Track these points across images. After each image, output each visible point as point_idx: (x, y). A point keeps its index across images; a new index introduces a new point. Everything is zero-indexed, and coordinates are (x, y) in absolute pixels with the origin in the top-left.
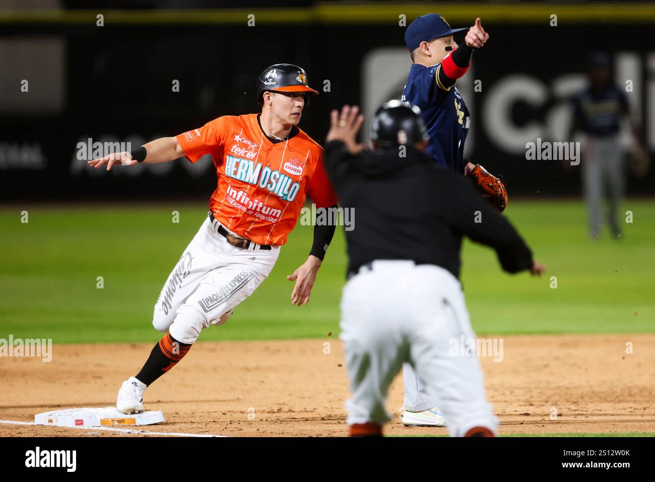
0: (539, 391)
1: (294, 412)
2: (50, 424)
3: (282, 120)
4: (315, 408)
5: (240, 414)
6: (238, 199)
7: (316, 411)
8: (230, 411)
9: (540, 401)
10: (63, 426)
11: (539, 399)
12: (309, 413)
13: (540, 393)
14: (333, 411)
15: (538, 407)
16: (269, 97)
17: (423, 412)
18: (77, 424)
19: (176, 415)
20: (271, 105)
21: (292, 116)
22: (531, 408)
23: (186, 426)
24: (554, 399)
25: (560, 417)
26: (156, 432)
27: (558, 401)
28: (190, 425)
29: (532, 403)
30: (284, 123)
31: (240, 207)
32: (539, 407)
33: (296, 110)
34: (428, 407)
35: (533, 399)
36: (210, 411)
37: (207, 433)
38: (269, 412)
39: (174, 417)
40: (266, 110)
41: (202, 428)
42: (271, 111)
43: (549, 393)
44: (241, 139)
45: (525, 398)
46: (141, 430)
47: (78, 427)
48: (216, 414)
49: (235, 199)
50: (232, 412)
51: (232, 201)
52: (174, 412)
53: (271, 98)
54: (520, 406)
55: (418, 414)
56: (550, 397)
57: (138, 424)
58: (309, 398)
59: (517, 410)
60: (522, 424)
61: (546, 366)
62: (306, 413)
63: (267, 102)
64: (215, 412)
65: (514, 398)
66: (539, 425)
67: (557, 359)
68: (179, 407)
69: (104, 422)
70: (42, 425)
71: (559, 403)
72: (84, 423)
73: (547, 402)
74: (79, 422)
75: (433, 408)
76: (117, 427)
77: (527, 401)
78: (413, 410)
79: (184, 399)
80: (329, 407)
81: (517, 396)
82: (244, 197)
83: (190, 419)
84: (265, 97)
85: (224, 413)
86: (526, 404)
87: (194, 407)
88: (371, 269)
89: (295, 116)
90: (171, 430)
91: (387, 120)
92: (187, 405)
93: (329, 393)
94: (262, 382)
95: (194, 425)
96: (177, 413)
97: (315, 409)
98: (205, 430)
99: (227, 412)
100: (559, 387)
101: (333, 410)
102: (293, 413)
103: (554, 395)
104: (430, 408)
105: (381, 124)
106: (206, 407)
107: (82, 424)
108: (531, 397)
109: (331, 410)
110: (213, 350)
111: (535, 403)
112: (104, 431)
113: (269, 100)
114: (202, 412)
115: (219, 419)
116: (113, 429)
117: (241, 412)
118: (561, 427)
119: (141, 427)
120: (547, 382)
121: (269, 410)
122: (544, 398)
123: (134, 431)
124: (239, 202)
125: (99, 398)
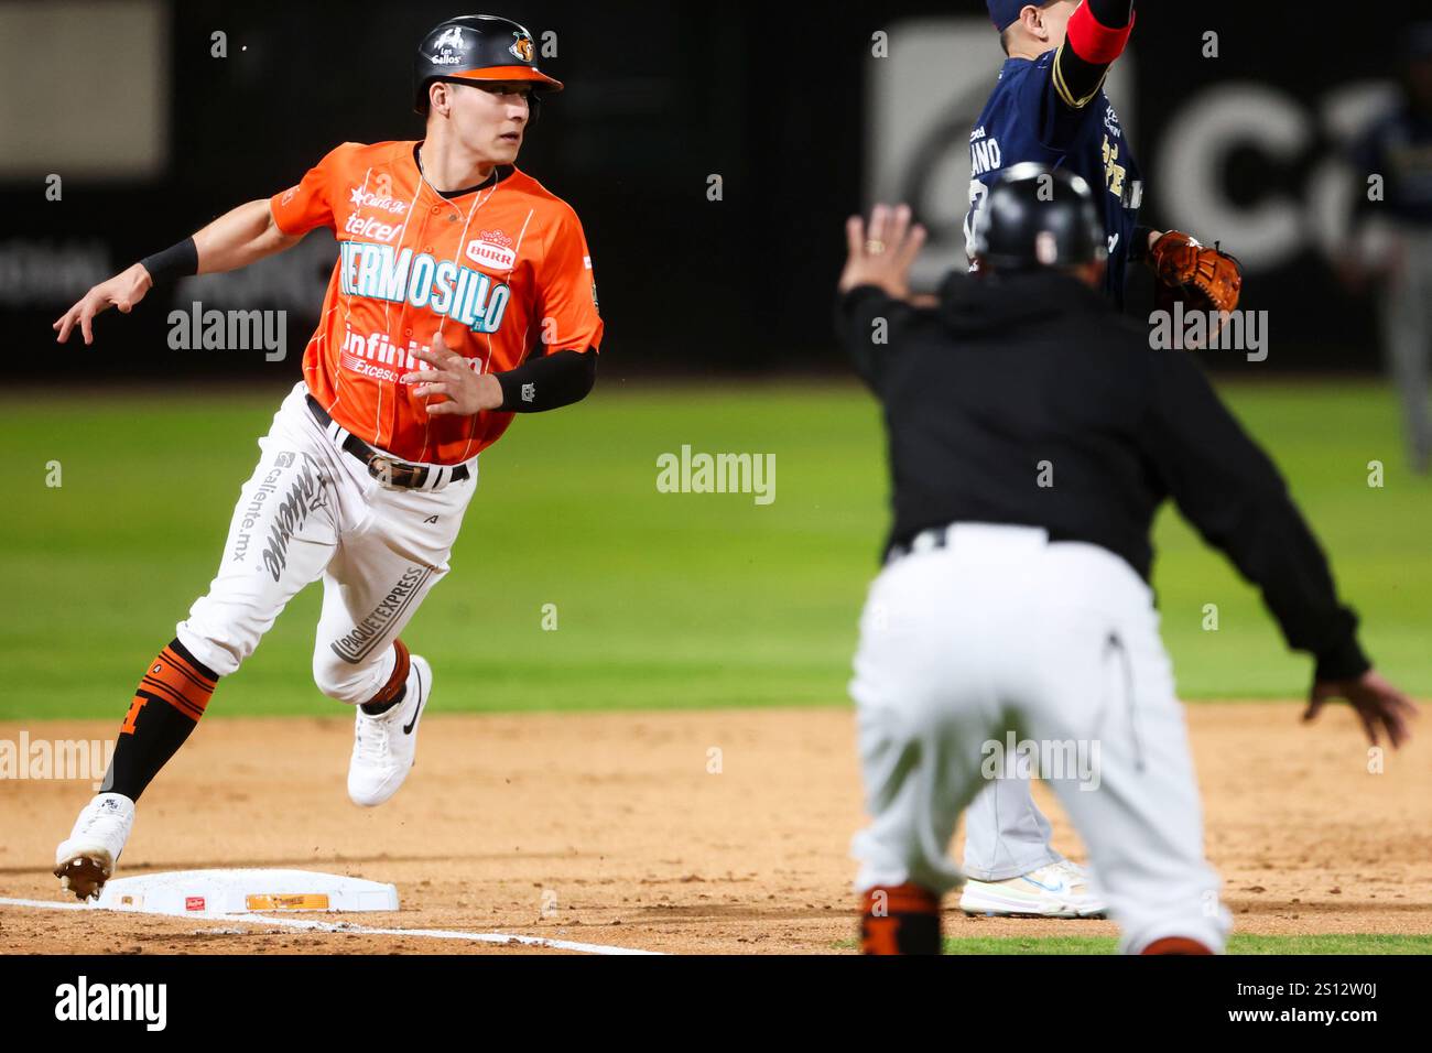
0: (1285, 834)
1: (703, 881)
2: (127, 907)
3: (476, 152)
4: (753, 872)
5: (576, 885)
6: (370, 356)
7: (755, 878)
8: (551, 880)
9: (1289, 858)
10: (156, 912)
11: (1287, 854)
12: (738, 884)
13: (1290, 839)
14: (795, 879)
15: (1283, 873)
16: (443, 95)
17: (1010, 883)
18: (189, 908)
19: (422, 888)
20: (448, 116)
21: (502, 141)
22: (1268, 874)
23: (447, 913)
24: (1323, 853)
25: (1335, 895)
26: (375, 928)
27: (1332, 857)
28: (455, 912)
29: (1270, 862)
30: (479, 158)
31: (380, 373)
32: (1287, 872)
33: (510, 127)
34: (1022, 870)
35: (1269, 854)
36: (505, 879)
37: (497, 930)
38: (644, 882)
39: (418, 891)
40: (436, 127)
41: (484, 918)
42: (450, 131)
43: (1312, 839)
44: (364, 199)
45: (1253, 851)
46: (340, 923)
47: (192, 915)
48: (517, 885)
49: (364, 357)
50: (558, 880)
51: (359, 365)
52: (419, 881)
53: (447, 98)
54: (1241, 868)
55: (997, 885)
56: (1312, 848)
57: (332, 908)
58: (741, 848)
59: (1234, 879)
60: (1245, 911)
61: (1303, 774)
62: (731, 885)
63: (437, 109)
64: (516, 881)
65: (1225, 851)
66: (1286, 915)
67: (1329, 757)
68: (430, 870)
69: (254, 903)
70: (107, 910)
71: (1333, 863)
72: (206, 906)
73: (1305, 859)
74: (196, 904)
75: (1033, 872)
76: (284, 914)
77: (1258, 858)
78: (986, 876)
79: (441, 850)
80: (788, 870)
81: (1233, 846)
82: (384, 346)
83: (457, 897)
84: (434, 94)
85: (537, 882)
86: (1256, 864)
87: (464, 871)
88: (941, 544)
89: (509, 140)
90: (411, 923)
91: (1011, 209)
92: (449, 864)
93: (787, 837)
94: (628, 810)
95: (465, 912)
96: (426, 883)
97: (753, 875)
98: (491, 924)
99: (545, 880)
100: (1333, 826)
101: (798, 877)
102: (701, 885)
103: (1322, 843)
104: (1027, 874)
105: (994, 215)
106: (495, 870)
107: (202, 907)
108: (1268, 849)
109: (793, 876)
110: (512, 734)
111: (1276, 863)
112: (252, 924)
113: (443, 103)
114: (485, 882)
115: (525, 898)
116: (275, 921)
117: (577, 881)
118: (1339, 920)
119: (340, 916)
120: (1307, 814)
121: (644, 876)
122: (1298, 850)
123: (323, 923)
124: (374, 362)
125: (243, 847)
